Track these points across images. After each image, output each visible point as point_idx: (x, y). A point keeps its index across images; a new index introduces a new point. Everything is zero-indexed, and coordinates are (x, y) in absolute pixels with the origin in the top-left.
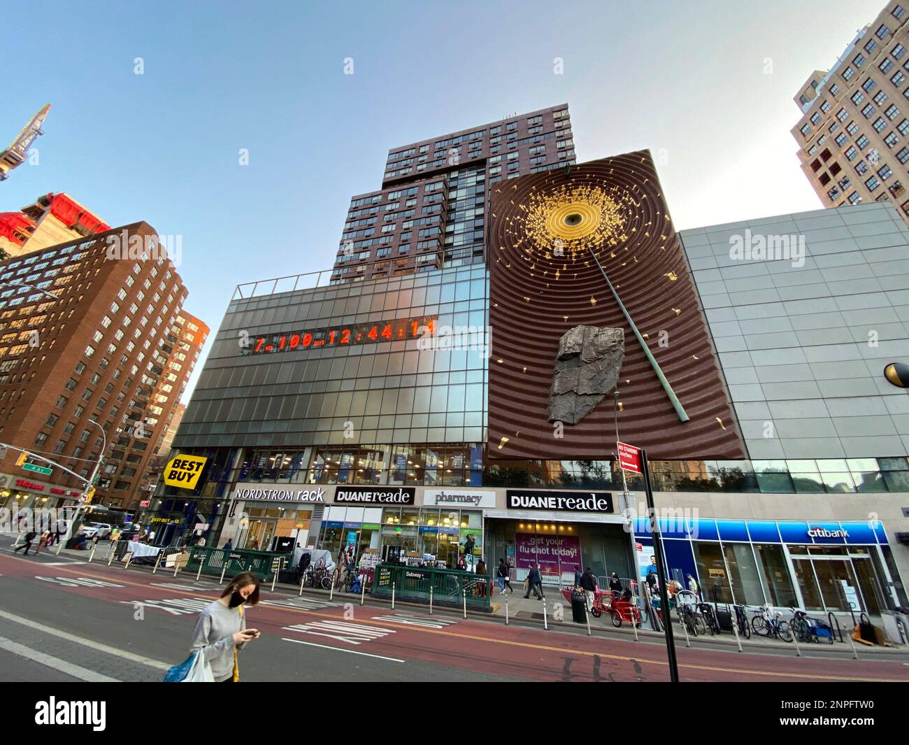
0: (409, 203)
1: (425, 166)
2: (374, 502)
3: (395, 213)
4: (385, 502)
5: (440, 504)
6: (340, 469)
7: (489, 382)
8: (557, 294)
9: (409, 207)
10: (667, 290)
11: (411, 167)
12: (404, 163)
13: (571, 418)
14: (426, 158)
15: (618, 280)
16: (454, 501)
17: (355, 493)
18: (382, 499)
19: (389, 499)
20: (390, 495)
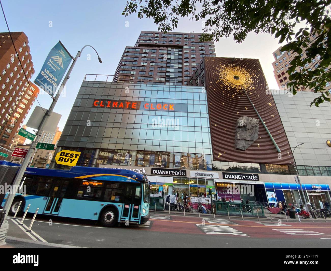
0: (152, 55)
1: (157, 42)
2: (170, 175)
3: (146, 58)
4: (175, 175)
5: (197, 176)
6: (151, 161)
7: (211, 132)
8: (233, 103)
9: (152, 57)
10: (269, 108)
11: (152, 41)
12: (148, 38)
13: (244, 148)
14: (158, 39)
15: (254, 102)
16: (203, 175)
17: (161, 171)
18: (173, 173)
19: (176, 174)
20: (176, 172)
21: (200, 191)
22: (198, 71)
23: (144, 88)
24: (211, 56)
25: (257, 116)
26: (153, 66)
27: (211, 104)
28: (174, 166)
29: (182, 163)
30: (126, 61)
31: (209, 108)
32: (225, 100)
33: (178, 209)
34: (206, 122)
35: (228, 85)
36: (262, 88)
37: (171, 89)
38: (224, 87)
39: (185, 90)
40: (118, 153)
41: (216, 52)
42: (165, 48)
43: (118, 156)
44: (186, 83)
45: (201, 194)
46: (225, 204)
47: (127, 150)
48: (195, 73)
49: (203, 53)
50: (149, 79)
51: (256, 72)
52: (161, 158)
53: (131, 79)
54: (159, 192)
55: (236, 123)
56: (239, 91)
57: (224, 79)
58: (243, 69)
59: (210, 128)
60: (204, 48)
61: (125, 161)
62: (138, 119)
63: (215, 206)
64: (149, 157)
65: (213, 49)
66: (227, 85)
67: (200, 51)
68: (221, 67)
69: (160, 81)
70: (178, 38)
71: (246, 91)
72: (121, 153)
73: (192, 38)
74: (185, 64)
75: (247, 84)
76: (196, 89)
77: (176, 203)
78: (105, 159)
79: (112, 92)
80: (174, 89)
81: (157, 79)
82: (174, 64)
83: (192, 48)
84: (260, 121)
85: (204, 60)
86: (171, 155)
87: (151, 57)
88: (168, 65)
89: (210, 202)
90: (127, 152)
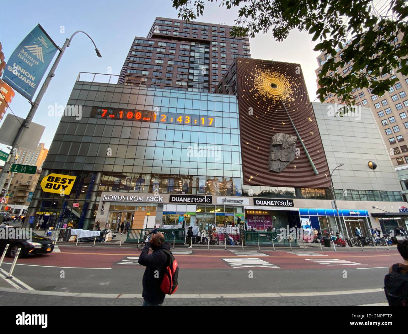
0: (171, 51)
1: (178, 33)
2: (192, 202)
3: (163, 54)
4: (198, 202)
5: (225, 203)
6: (169, 186)
7: (242, 152)
8: (269, 117)
9: (171, 53)
10: (309, 124)
11: (170, 31)
12: (166, 27)
13: (278, 170)
14: (178, 29)
15: (292, 117)
16: (231, 202)
17: (181, 198)
18: (196, 201)
19: (200, 201)
20: (200, 199)
21: (227, 220)
22: (228, 76)
23: (160, 94)
24: (245, 57)
25: (295, 132)
26: (171, 65)
27: (243, 117)
28: (198, 191)
29: (207, 188)
30: (135, 56)
31: (241, 122)
32: (259, 113)
33: (202, 241)
34: (236, 140)
35: (264, 95)
36: (303, 100)
37: (195, 97)
38: (259, 97)
39: (213, 99)
40: (127, 178)
41: (251, 52)
42: (188, 43)
43: (127, 181)
44: (214, 90)
45: (229, 223)
46: (255, 233)
47: (138, 173)
48: (225, 78)
49: (235, 52)
50: (167, 82)
51: (297, 80)
52: (182, 183)
53: (142, 82)
54: (179, 223)
55: (271, 140)
56: (276, 103)
57: (259, 87)
58: (282, 76)
59: (241, 146)
60: (237, 45)
61: (136, 187)
62: (153, 134)
63: (244, 237)
64: (167, 181)
65: (248, 47)
66: (262, 95)
67: (232, 50)
68: (256, 72)
69: (180, 86)
70: (204, 30)
71: (284, 102)
72: (130, 178)
73: (223, 32)
74: (213, 66)
75: (286, 94)
76: (226, 98)
77: (199, 235)
78: (109, 184)
79: (116, 98)
80: (198, 97)
81: (177, 83)
82: (199, 64)
83: (222, 44)
84: (298, 139)
85: (236, 61)
86: (194, 179)
87: (169, 54)
88: (191, 65)
89: (239, 232)
90: (139, 175)
